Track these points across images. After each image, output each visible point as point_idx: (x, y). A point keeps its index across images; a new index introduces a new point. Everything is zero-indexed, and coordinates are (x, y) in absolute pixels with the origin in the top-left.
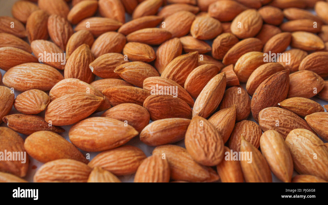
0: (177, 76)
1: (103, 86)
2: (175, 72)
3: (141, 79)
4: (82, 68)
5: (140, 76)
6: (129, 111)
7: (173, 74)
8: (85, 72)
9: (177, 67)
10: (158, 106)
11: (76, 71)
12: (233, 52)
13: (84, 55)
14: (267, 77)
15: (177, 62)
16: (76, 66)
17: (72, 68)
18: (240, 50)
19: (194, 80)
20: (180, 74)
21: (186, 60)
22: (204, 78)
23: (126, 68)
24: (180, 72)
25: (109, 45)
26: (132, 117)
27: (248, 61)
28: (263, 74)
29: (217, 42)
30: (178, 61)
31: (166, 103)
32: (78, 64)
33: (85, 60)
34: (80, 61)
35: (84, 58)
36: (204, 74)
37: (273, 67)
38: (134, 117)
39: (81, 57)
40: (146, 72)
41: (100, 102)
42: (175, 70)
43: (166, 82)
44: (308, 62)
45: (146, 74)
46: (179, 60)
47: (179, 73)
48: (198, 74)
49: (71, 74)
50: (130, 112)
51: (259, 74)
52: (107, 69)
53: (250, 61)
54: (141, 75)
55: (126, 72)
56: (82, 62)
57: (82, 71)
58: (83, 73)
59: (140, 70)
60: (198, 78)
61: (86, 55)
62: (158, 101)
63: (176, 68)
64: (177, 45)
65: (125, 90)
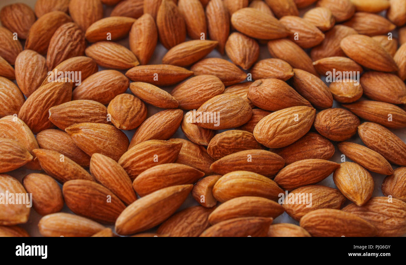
0: (137, 164)
1: (49, 141)
2: (136, 159)
3: (92, 151)
4: (40, 109)
5: (93, 147)
6: (40, 188)
7: (132, 160)
8: (42, 114)
9: (142, 153)
10: (75, 196)
11: (31, 110)
12: (226, 161)
13: (53, 94)
14: (237, 216)
15: (145, 147)
16: (34, 104)
17: (29, 105)
18: (238, 162)
19: (144, 180)
20: (142, 163)
21: (157, 149)
22: (160, 182)
23: (83, 130)
24: (143, 161)
25: (97, 89)
26: (39, 197)
27: (231, 184)
28: (233, 211)
29: (218, 138)
30: (148, 146)
31: (85, 197)
32: (38, 102)
33: (51, 100)
34: (43, 99)
35: (50, 97)
36: (162, 177)
37: (255, 207)
38: (42, 198)
39: (47, 94)
40: (104, 144)
41: (25, 162)
42: (137, 156)
43: (109, 170)
44: (313, 218)
45: (102, 147)
46: (150, 145)
47: (140, 162)
48: (154, 175)
49: (25, 111)
50: (40, 190)
51: (228, 208)
52: (66, 120)
53: (233, 184)
54: (95, 145)
55: (78, 136)
56: (44, 101)
57: (39, 113)
58: (39, 115)
59: (96, 139)
60: (151, 180)
61: (56, 94)
62: (77, 192)
63: (140, 154)
64: (167, 123)
65: (53, 161)
